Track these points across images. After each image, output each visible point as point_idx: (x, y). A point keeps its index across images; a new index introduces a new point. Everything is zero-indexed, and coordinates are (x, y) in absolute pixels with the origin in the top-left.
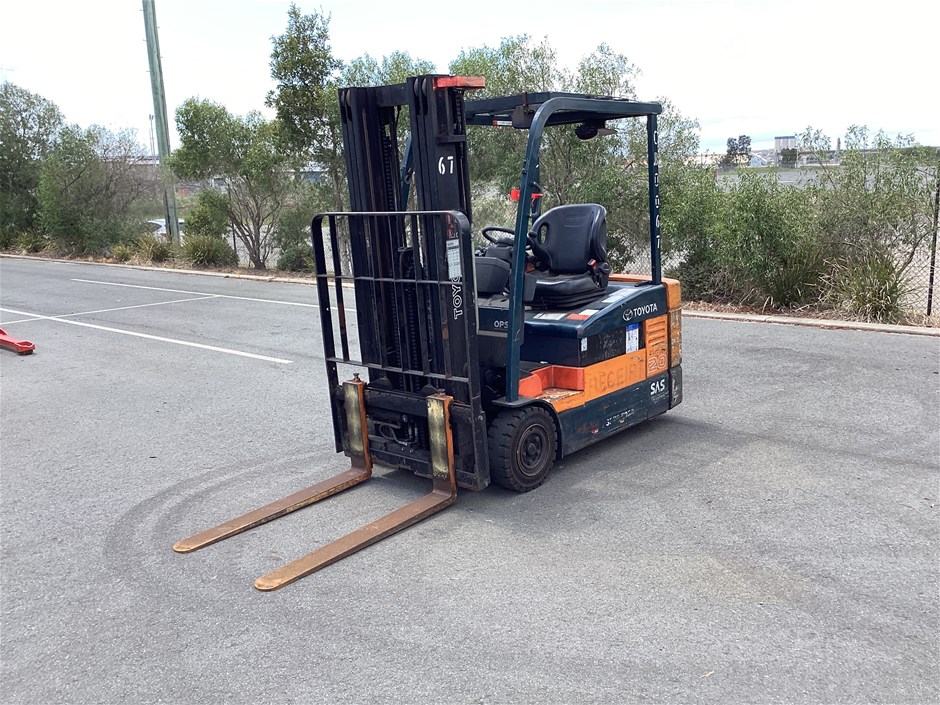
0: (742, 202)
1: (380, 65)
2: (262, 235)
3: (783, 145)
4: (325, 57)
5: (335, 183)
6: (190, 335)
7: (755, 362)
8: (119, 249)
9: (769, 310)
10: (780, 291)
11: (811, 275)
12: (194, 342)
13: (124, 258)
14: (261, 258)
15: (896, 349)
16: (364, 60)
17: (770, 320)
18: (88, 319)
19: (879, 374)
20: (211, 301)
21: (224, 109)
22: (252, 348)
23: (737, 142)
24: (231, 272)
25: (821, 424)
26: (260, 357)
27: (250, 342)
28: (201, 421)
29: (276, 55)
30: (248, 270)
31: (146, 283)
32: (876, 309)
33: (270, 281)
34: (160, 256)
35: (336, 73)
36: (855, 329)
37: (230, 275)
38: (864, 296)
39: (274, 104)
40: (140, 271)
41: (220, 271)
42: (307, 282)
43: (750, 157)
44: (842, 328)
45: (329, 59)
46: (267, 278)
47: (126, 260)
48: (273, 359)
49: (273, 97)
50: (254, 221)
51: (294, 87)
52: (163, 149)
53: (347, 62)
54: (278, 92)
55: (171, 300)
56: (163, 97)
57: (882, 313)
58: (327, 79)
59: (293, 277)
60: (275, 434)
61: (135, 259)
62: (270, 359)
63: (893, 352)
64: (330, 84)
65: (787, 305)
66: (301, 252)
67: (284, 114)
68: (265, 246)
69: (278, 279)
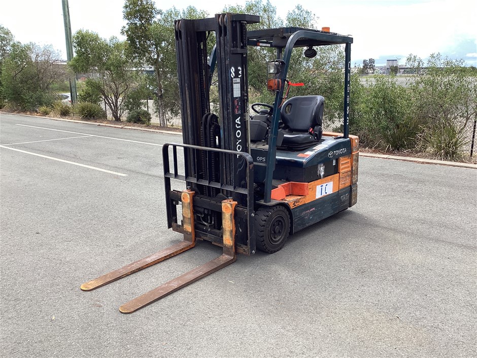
0: (376, 93)
1: (181, 13)
2: (119, 103)
3: (391, 64)
4: (152, 8)
5: (157, 76)
6: (74, 158)
7: (383, 182)
8: (43, 108)
9: (389, 152)
10: (394, 142)
11: (412, 133)
12: (75, 162)
13: (46, 113)
14: (118, 115)
15: (460, 176)
16: (173, 10)
17: (390, 157)
18: (20, 147)
19: (452, 191)
20: (88, 138)
21: (97, 35)
22: (106, 166)
23: (368, 62)
24: (102, 123)
25: (423, 222)
26: (109, 172)
27: (106, 163)
28: (70, 210)
29: (126, 7)
30: (111, 122)
31: (55, 127)
32: (447, 153)
33: (122, 128)
34: (65, 113)
35: (158, 17)
36: (436, 164)
37: (101, 124)
38: (441, 146)
39: (125, 33)
40: (53, 121)
41: (96, 122)
42: (141, 129)
43: (374, 70)
44: (429, 163)
45: (154, 9)
46: (120, 126)
47: (47, 114)
48: (117, 173)
49: (125, 29)
50: (115, 96)
51: (136, 24)
52: (70, 56)
53: (164, 11)
54: (127, 27)
55: (67, 137)
56: (70, 28)
57: (450, 156)
58: (154, 20)
59: (134, 126)
60: (111, 220)
61: (52, 114)
62: (115, 173)
63: (458, 178)
64: (155, 22)
65: (398, 150)
66: (139, 113)
67: (131, 38)
68: (121, 109)
69: (126, 127)
